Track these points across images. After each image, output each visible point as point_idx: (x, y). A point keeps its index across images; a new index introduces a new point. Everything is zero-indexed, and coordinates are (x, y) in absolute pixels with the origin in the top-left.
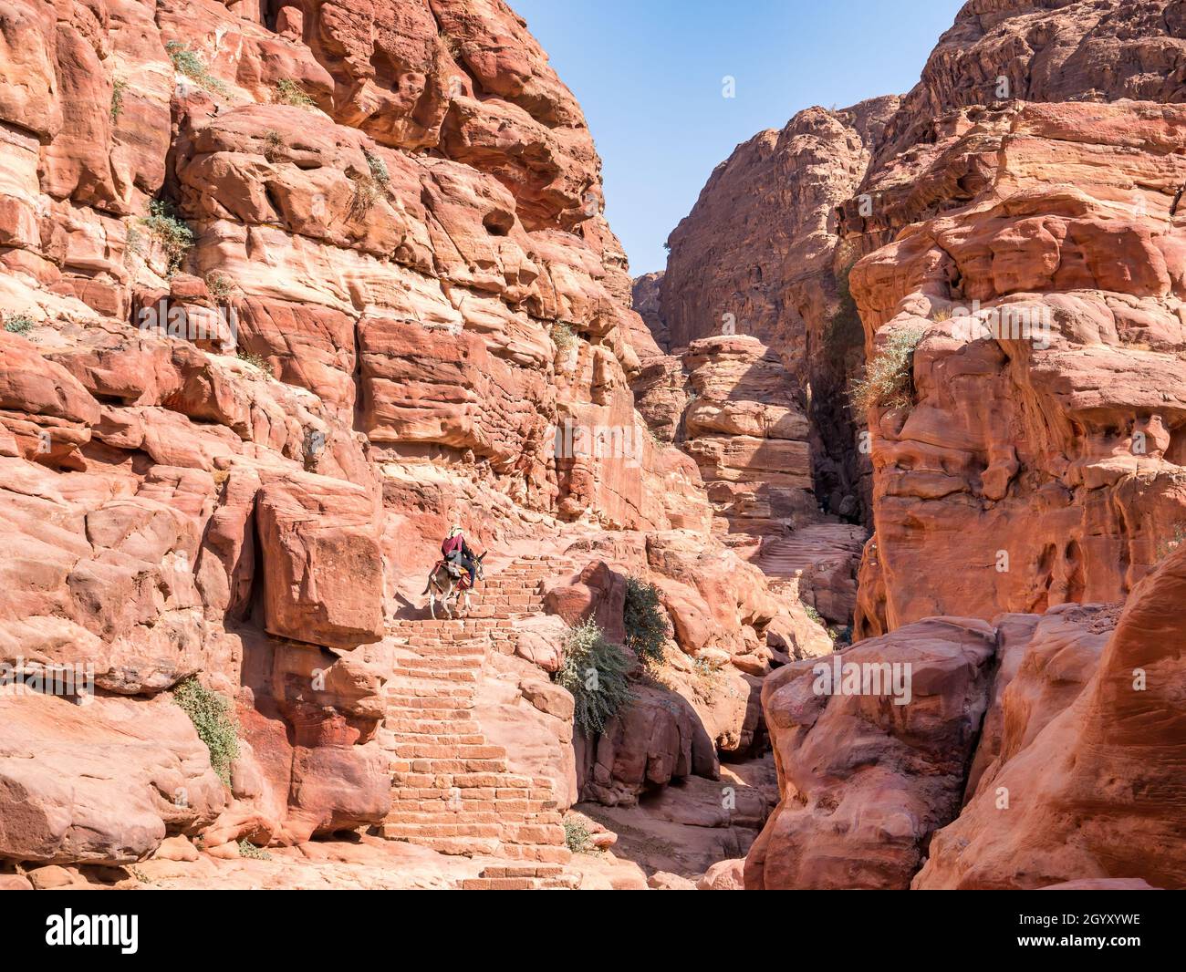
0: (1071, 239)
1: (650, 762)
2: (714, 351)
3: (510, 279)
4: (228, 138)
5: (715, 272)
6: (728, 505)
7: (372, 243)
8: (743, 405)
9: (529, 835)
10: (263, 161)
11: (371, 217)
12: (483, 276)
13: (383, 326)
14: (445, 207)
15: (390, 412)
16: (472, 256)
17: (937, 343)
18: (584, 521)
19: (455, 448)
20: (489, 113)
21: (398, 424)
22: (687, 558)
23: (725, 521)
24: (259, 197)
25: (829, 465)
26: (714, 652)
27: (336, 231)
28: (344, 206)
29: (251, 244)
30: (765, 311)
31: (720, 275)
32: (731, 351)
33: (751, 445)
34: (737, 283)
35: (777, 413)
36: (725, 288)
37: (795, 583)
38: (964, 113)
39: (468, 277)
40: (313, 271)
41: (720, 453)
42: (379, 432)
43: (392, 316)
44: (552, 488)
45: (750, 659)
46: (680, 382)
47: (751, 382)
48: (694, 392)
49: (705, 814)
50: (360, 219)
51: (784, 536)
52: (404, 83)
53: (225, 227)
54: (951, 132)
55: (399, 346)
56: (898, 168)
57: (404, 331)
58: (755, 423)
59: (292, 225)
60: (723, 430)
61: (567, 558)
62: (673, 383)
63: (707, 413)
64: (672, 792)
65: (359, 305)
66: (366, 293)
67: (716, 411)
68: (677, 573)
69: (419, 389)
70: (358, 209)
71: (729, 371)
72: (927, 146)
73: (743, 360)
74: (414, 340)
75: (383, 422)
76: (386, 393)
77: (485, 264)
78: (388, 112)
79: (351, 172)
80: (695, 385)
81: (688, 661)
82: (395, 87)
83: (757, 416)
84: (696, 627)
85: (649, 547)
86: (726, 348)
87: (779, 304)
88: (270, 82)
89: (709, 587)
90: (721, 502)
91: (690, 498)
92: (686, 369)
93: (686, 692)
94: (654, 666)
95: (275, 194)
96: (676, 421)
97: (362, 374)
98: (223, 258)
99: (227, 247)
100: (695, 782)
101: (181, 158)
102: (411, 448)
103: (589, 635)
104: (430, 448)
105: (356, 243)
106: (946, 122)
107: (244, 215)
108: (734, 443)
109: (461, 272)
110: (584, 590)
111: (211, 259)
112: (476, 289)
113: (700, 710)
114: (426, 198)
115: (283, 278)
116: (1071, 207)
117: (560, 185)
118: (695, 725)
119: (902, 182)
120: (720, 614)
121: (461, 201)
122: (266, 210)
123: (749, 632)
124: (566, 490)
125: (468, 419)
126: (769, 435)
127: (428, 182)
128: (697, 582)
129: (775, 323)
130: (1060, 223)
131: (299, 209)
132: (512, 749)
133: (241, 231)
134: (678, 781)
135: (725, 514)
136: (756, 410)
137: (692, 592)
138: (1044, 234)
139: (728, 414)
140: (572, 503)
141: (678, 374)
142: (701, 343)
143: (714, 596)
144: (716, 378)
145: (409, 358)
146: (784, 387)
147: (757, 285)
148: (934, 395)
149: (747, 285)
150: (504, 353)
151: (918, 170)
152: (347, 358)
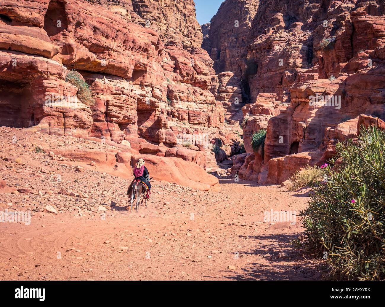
0: (262, 109)
1: (221, 158)
2: (224, 75)
3: (203, 101)
4: (175, 91)
5: (222, 30)
6: (227, 106)
7: (189, 101)
8: (230, 87)
9: (214, 166)
10: (178, 93)
11: (189, 98)
12: (200, 102)
13: (191, 111)
14: (196, 94)
15: (192, 120)
16: (199, 100)
17: (249, 120)
18: (211, 127)
19: (199, 124)
20: (199, 77)
21: (193, 122)
22: (224, 133)
23: (226, 109)
24: (178, 97)
25: (246, 96)
26: (227, 144)
27: (186, 100)
28: (186, 97)
29: (177, 103)
30: (234, 41)
31: (223, 30)
32: (227, 75)
33: (231, 94)
34: (227, 33)
35: (235, 88)
36: (224, 34)
37: (238, 122)
38: (271, 29)
39: (199, 102)
40: (184, 105)
41: (225, 96)
42: (191, 123)
43: (192, 109)
44: (207, 124)
45: (231, 144)
46: (218, 81)
47: (231, 81)
48: (220, 83)
49: (227, 164)
50: (188, 98)
51: (237, 112)
52: (190, 76)
53: (175, 101)
54: (269, 32)
55: (193, 113)
56: (259, 39)
57: (193, 111)
58: (232, 90)
59: (181, 100)
60: (226, 92)
61: (211, 135)
62: (217, 81)
63: (223, 88)
64: (223, 161)
65: (188, 108)
66: (189, 107)
67: (225, 88)
68: (223, 135)
69: (195, 118)
70: (188, 97)
71: (227, 79)
72: (264, 35)
73: (229, 77)
74: (195, 112)
75: (191, 121)
76: (192, 118)
77: (200, 100)
78: (188, 79)
79: (187, 93)
80: (221, 82)
81: (224, 146)
82: (189, 77)
83: (232, 89)
84: (225, 142)
85: (219, 132)
86: (226, 74)
87: (237, 39)
88: (176, 81)
89: (226, 137)
90: (226, 106)
91: (221, 109)
92: (219, 78)
93: (224, 150)
94: (221, 148)
95: (180, 97)
96: (217, 89)
97: (189, 116)
98: (174, 104)
99: (175, 103)
100: (225, 160)
101: (168, 92)
102: (194, 124)
103: (215, 146)
104: (196, 124)
105: (188, 101)
106: (268, 30)
107: (176, 99)
108: (228, 94)
109: (198, 102)
110: (214, 141)
111: (173, 104)
112: (200, 103)
113: (226, 152)
114: (194, 93)
115: (180, 106)
116: (262, 106)
117: (207, 84)
118: (225, 154)
119: (259, 43)
120: (228, 140)
121: (198, 93)
122: (179, 99)
123: (231, 141)
124: (209, 124)
125: (200, 121)
126: (234, 93)
127: (194, 91)
128: (225, 136)
129: (236, 43)
130: (261, 107)
131: (182, 98)
132: (212, 159)
133: (176, 101)
134: (224, 160)
135: (226, 108)
136: (232, 88)
137: (224, 137)
138: (260, 109)
139: (227, 89)
140: (209, 125)
141: (217, 79)
142: (222, 73)
143: (227, 138)
144: (224, 80)
145: (194, 114)
146: (237, 82)
147: (232, 34)
148: (249, 125)
149: (229, 33)
150: (203, 111)
151: (262, 40)
152: (187, 114)
